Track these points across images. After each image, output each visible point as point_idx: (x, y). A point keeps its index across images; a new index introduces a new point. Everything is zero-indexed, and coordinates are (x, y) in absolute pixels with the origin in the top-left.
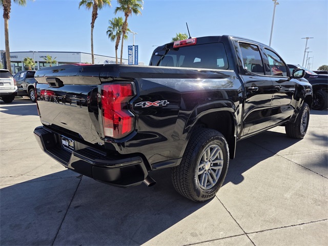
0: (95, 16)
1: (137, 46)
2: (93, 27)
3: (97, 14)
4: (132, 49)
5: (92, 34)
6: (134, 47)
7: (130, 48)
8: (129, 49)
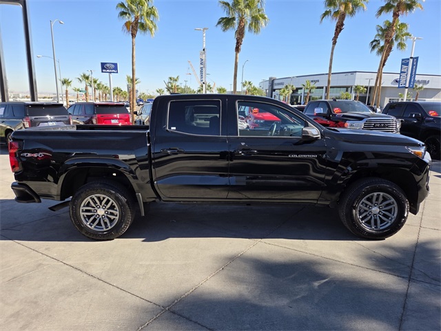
0: (339, 28)
1: (417, 58)
2: (335, 43)
3: (342, 25)
4: (407, 64)
5: (332, 53)
6: (411, 60)
7: (405, 62)
8: (402, 64)
